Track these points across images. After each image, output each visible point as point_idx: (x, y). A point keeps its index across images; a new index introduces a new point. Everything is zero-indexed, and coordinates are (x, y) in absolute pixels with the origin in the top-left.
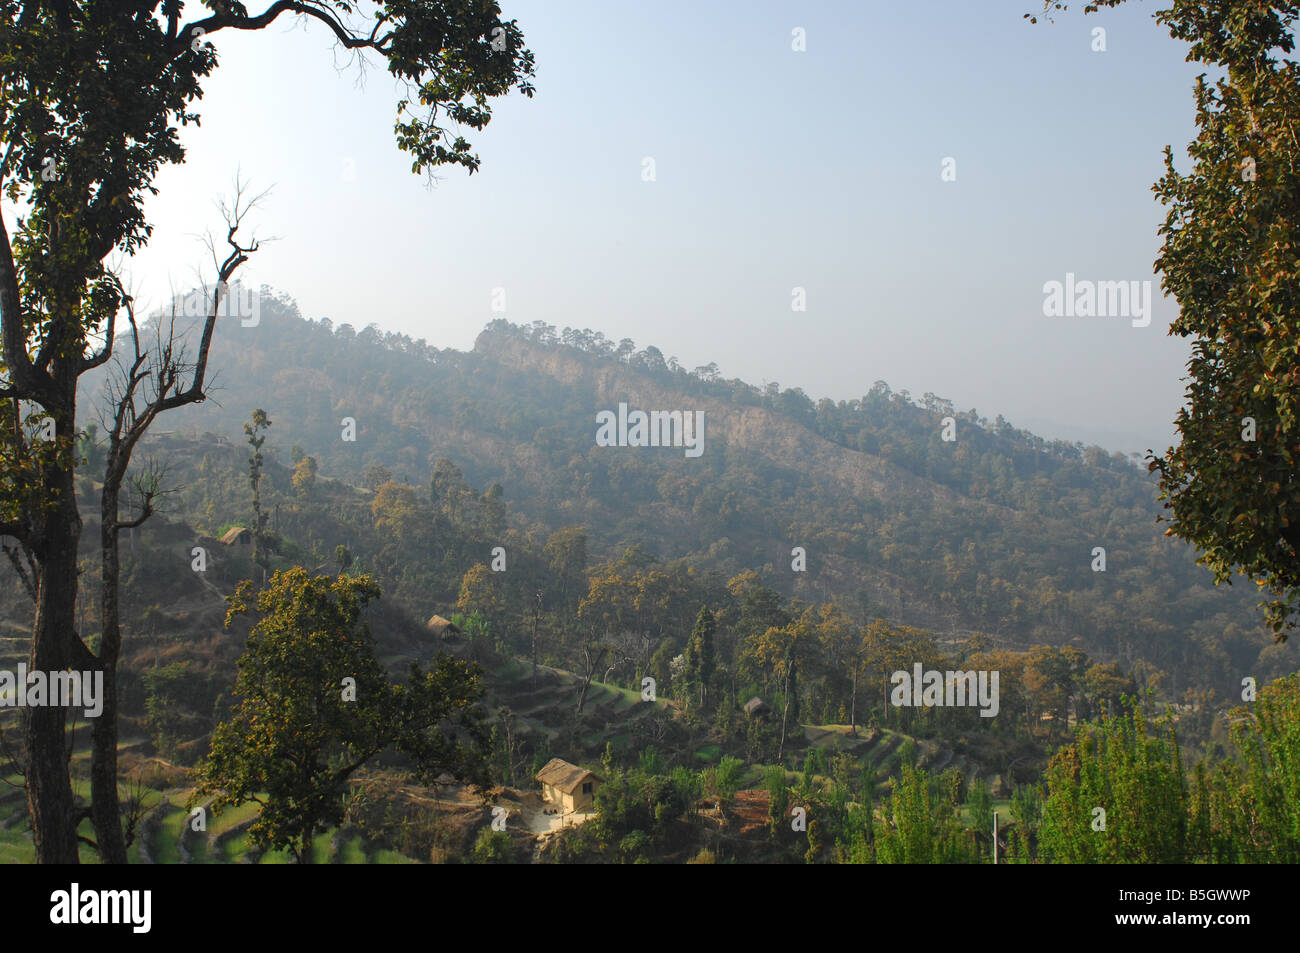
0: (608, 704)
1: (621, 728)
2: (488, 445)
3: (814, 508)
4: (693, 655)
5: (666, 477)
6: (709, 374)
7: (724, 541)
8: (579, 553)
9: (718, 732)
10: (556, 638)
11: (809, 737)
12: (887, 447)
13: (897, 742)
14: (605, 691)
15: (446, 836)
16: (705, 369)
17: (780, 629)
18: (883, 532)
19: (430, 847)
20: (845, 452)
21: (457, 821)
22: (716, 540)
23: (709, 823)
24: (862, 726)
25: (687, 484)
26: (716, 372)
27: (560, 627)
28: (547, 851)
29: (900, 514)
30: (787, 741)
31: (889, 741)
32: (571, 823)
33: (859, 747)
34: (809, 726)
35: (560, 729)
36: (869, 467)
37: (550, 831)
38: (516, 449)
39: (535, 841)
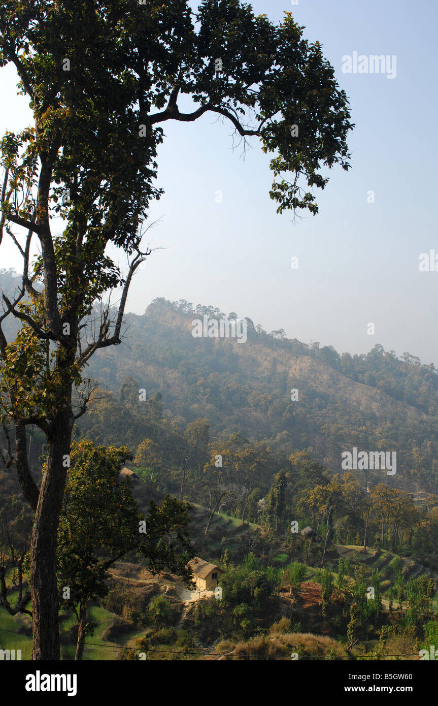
0: (223, 526)
1: (231, 540)
2: (151, 369)
3: (338, 416)
4: (273, 499)
5: (253, 393)
6: (279, 335)
7: (285, 432)
8: (204, 435)
9: (287, 546)
10: (190, 485)
11: (339, 552)
12: (381, 383)
13: (390, 558)
14: (221, 518)
15: (132, 601)
16: (278, 332)
17: (323, 486)
18: (377, 432)
19: (122, 606)
20: (356, 384)
21: (138, 591)
22: (280, 432)
23: (286, 602)
24: (369, 547)
25: (265, 398)
26: (283, 334)
27: (192, 478)
28: (190, 613)
29: (388, 422)
30: (327, 553)
31: (385, 557)
32: (205, 596)
33: (368, 559)
34: (338, 545)
35: (196, 539)
36: (370, 394)
37: (192, 601)
38: (167, 373)
39: (183, 606)
